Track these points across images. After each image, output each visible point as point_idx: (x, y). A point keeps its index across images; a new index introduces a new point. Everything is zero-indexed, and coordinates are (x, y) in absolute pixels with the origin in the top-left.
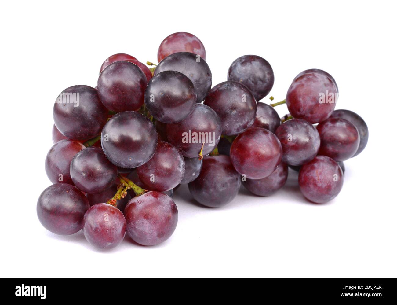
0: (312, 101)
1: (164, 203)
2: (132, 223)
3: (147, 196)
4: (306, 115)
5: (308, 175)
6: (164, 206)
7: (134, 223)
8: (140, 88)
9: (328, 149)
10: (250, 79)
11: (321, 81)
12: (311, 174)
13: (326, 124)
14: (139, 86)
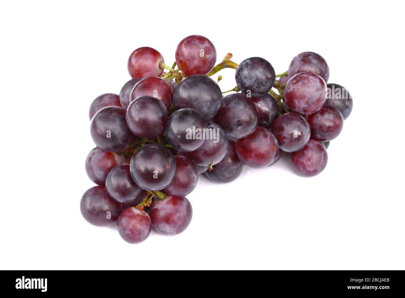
0: (305, 104)
1: (181, 210)
2: (156, 224)
3: (168, 204)
4: (300, 112)
5: (300, 160)
6: (181, 212)
7: (158, 225)
8: (161, 124)
9: (317, 136)
10: (254, 85)
11: (314, 86)
12: (301, 160)
13: (317, 115)
14: (161, 123)
